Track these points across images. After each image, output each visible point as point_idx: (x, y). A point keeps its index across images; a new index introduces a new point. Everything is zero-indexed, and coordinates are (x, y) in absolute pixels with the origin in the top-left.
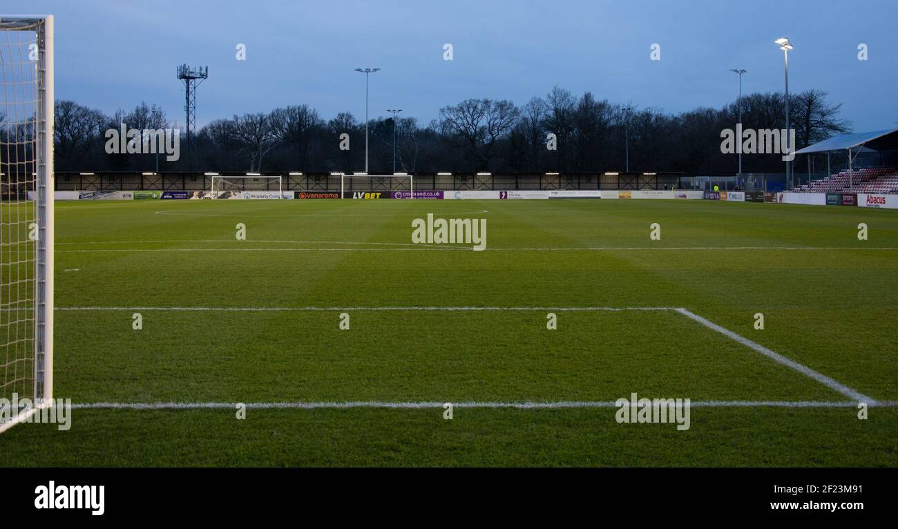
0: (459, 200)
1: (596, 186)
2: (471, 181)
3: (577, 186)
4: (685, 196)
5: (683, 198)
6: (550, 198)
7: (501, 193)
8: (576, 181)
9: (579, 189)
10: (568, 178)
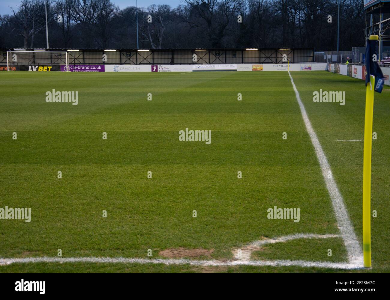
0: (117, 72)
1: (240, 60)
2: (135, 57)
3: (224, 60)
4: (310, 68)
5: (309, 70)
6: (193, 71)
7: (152, 67)
8: (223, 56)
9: (226, 63)
10: (216, 55)
